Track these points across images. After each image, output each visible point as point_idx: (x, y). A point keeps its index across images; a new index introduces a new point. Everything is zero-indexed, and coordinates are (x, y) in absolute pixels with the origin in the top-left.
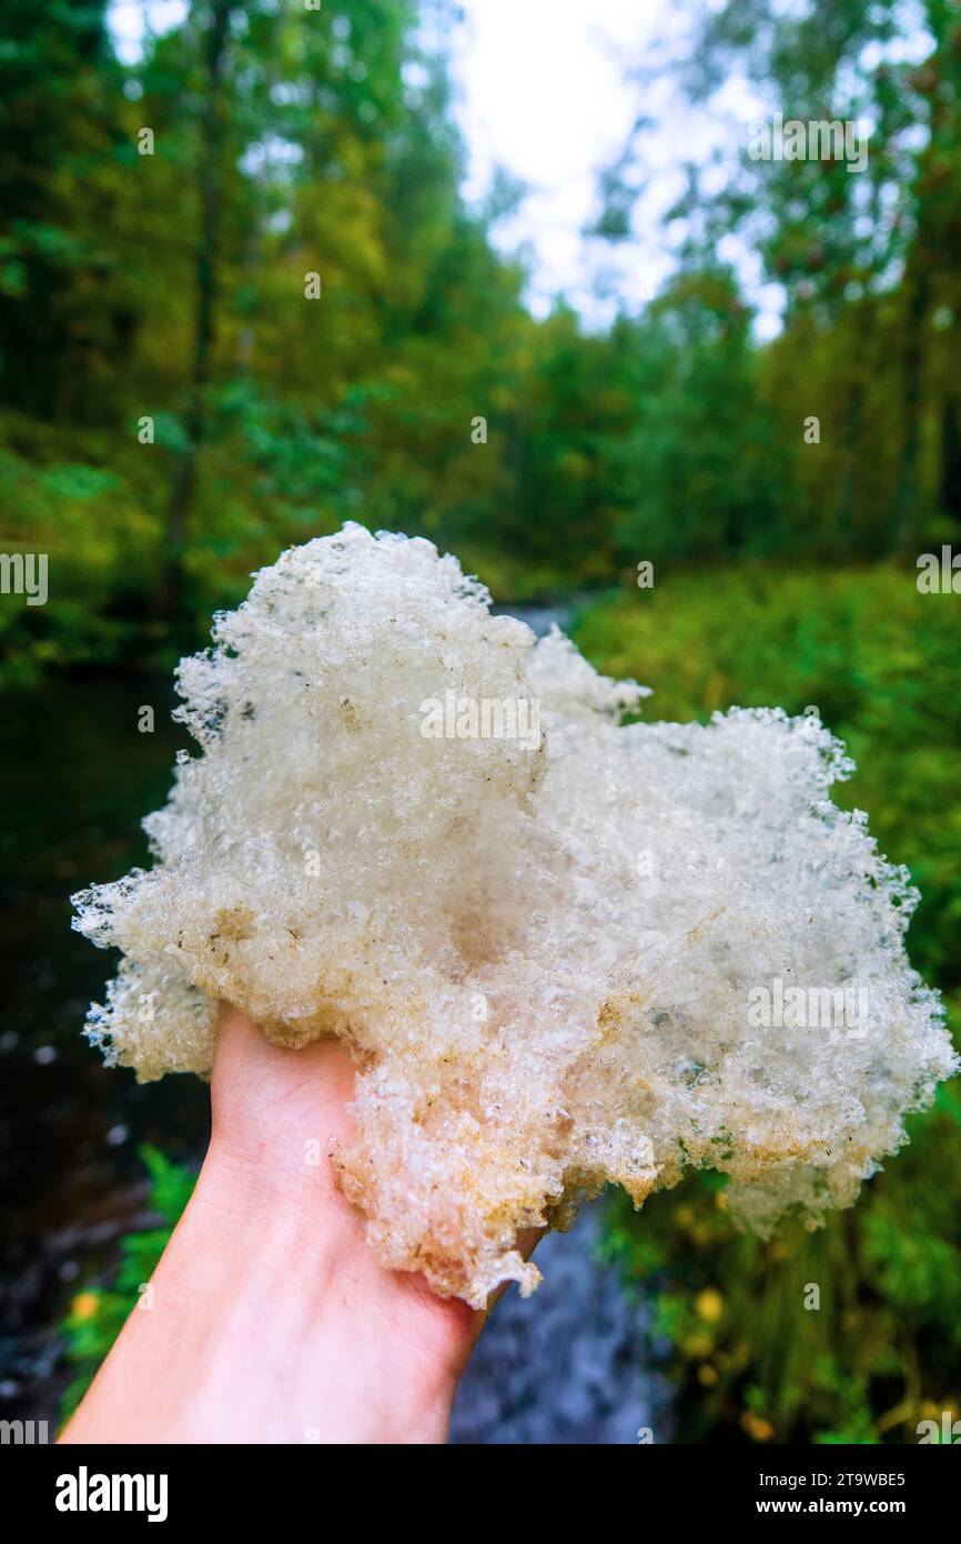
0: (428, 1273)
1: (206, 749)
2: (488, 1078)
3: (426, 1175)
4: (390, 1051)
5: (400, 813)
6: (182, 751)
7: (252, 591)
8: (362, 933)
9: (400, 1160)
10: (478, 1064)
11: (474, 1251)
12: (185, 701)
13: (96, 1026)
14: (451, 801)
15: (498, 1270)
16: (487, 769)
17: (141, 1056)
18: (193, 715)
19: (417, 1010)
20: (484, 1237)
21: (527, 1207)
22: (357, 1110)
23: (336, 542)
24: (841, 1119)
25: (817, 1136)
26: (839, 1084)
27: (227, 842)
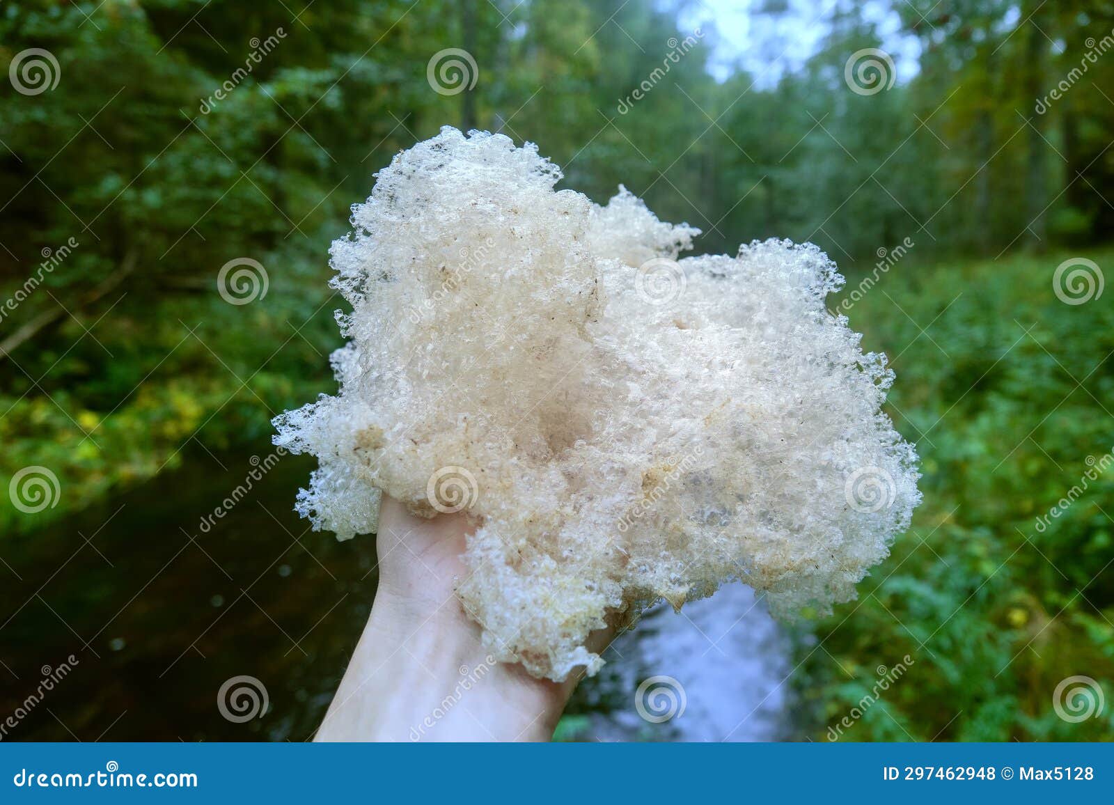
0: (525, 663)
1: (355, 307)
2: (563, 530)
3: (516, 600)
4: (489, 517)
5: (490, 346)
6: (338, 310)
7: (375, 188)
8: (463, 437)
9: (498, 591)
10: (556, 521)
11: (554, 648)
12: (338, 272)
13: (303, 504)
14: (525, 336)
15: (572, 659)
16: (551, 311)
17: (336, 524)
18: (344, 283)
19: (508, 488)
20: (560, 639)
21: (593, 616)
22: (466, 560)
23: (434, 144)
24: (827, 542)
25: (807, 556)
26: (824, 518)
27: (375, 374)
